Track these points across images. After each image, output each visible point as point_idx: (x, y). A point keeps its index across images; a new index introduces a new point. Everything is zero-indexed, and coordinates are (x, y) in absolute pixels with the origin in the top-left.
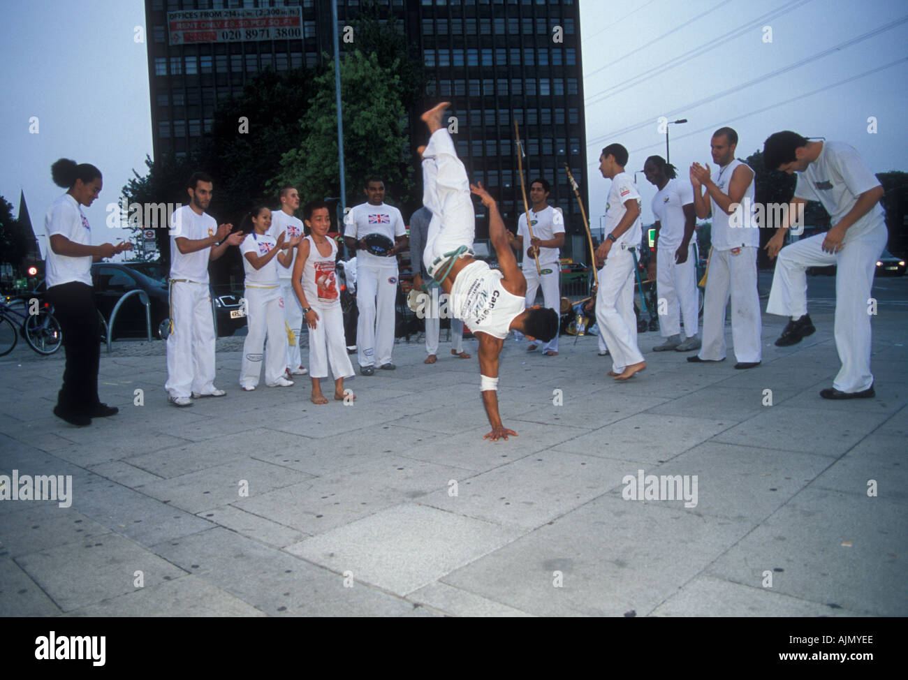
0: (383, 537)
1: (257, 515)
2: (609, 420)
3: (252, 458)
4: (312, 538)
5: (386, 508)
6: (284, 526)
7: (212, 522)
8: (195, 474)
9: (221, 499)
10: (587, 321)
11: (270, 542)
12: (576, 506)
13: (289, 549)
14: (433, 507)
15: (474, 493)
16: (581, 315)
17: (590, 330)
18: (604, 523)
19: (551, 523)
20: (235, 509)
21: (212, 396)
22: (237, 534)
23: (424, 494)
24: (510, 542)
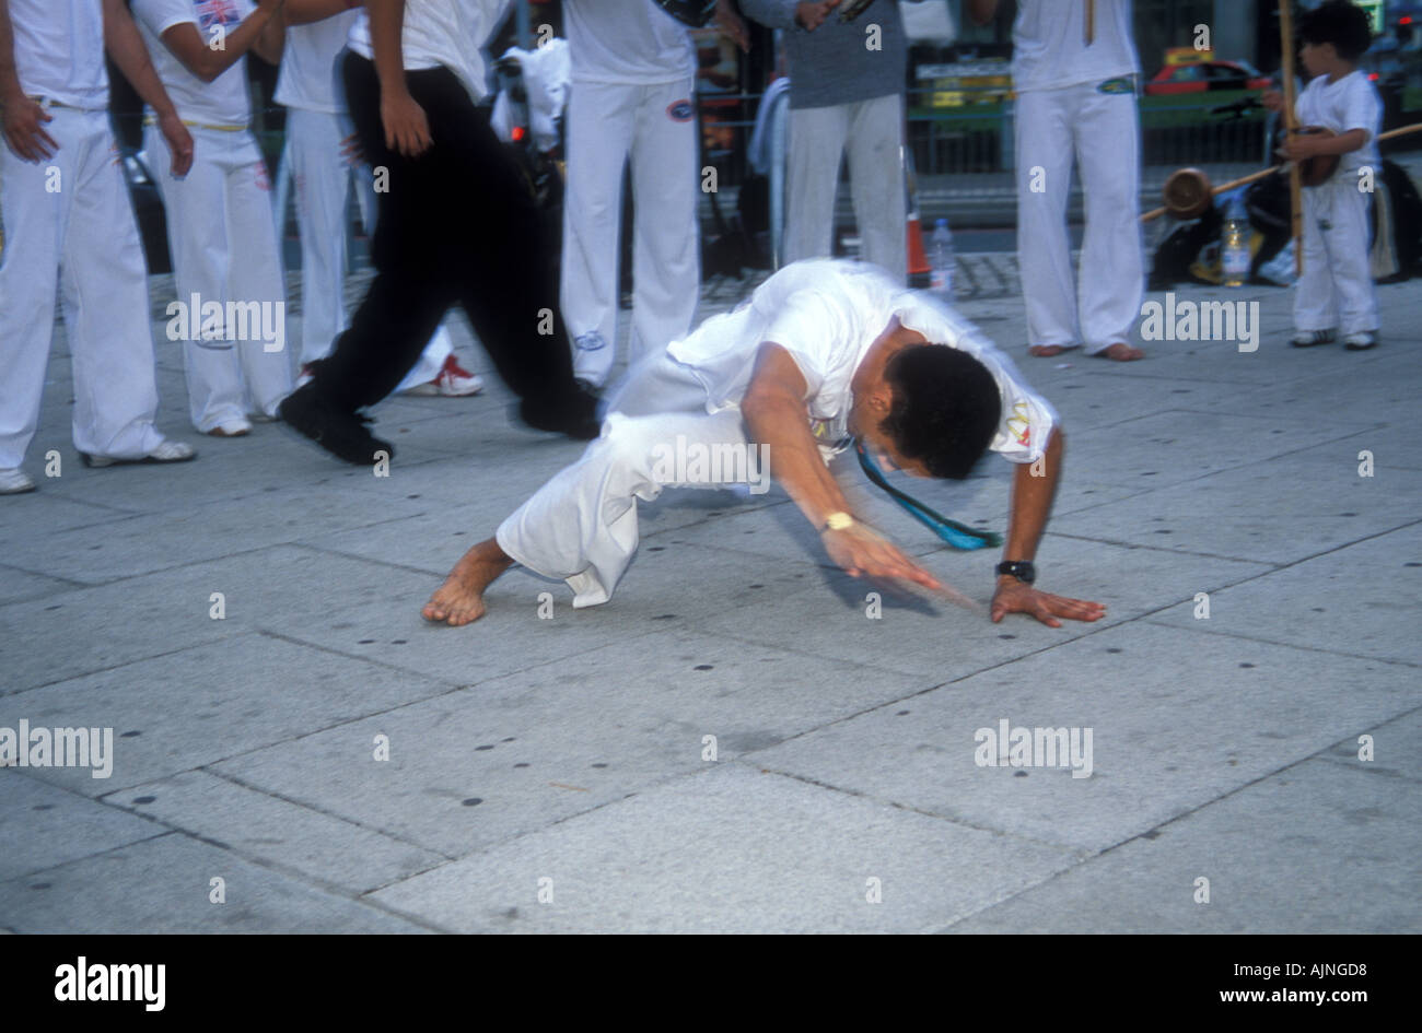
0: (660, 863)
1: (287, 799)
2: (1327, 539)
3: (265, 633)
4: (452, 866)
5: (665, 781)
6: (369, 828)
7: (152, 819)
8: (91, 680)
9: (175, 752)
10: (1257, 241)
11: (329, 878)
12: (1227, 788)
13: (382, 896)
14: (801, 779)
15: (919, 742)
16: (1238, 222)
17: (1269, 268)
18: (1314, 842)
19: (1151, 835)
20: (219, 781)
21: (150, 460)
22: (226, 852)
23: (777, 741)
24: (1031, 884)
